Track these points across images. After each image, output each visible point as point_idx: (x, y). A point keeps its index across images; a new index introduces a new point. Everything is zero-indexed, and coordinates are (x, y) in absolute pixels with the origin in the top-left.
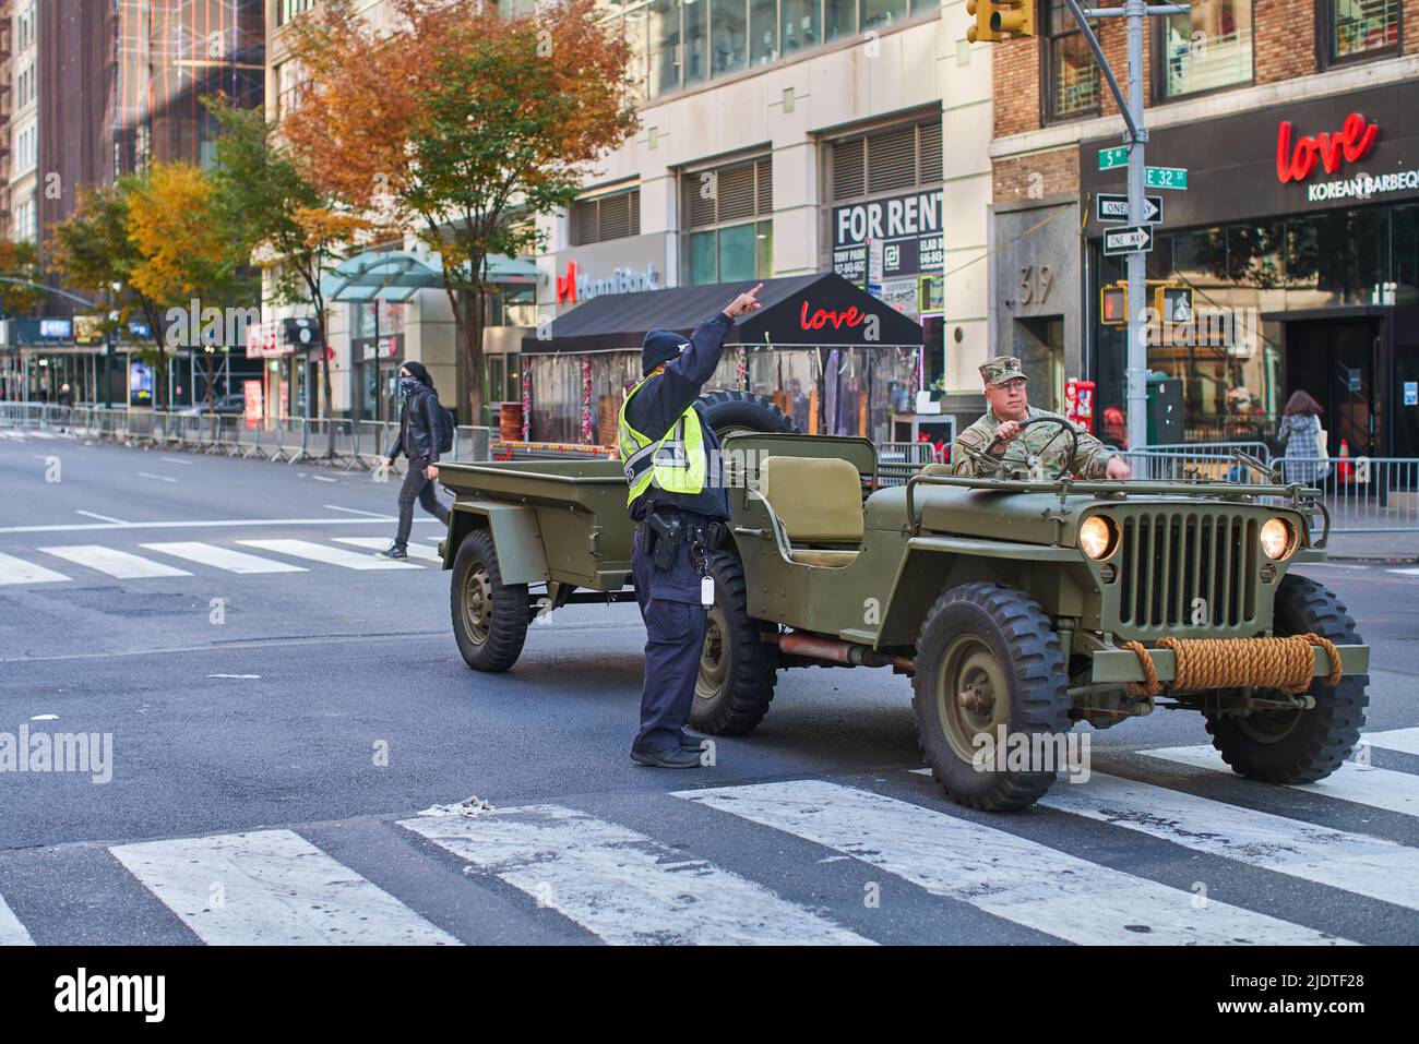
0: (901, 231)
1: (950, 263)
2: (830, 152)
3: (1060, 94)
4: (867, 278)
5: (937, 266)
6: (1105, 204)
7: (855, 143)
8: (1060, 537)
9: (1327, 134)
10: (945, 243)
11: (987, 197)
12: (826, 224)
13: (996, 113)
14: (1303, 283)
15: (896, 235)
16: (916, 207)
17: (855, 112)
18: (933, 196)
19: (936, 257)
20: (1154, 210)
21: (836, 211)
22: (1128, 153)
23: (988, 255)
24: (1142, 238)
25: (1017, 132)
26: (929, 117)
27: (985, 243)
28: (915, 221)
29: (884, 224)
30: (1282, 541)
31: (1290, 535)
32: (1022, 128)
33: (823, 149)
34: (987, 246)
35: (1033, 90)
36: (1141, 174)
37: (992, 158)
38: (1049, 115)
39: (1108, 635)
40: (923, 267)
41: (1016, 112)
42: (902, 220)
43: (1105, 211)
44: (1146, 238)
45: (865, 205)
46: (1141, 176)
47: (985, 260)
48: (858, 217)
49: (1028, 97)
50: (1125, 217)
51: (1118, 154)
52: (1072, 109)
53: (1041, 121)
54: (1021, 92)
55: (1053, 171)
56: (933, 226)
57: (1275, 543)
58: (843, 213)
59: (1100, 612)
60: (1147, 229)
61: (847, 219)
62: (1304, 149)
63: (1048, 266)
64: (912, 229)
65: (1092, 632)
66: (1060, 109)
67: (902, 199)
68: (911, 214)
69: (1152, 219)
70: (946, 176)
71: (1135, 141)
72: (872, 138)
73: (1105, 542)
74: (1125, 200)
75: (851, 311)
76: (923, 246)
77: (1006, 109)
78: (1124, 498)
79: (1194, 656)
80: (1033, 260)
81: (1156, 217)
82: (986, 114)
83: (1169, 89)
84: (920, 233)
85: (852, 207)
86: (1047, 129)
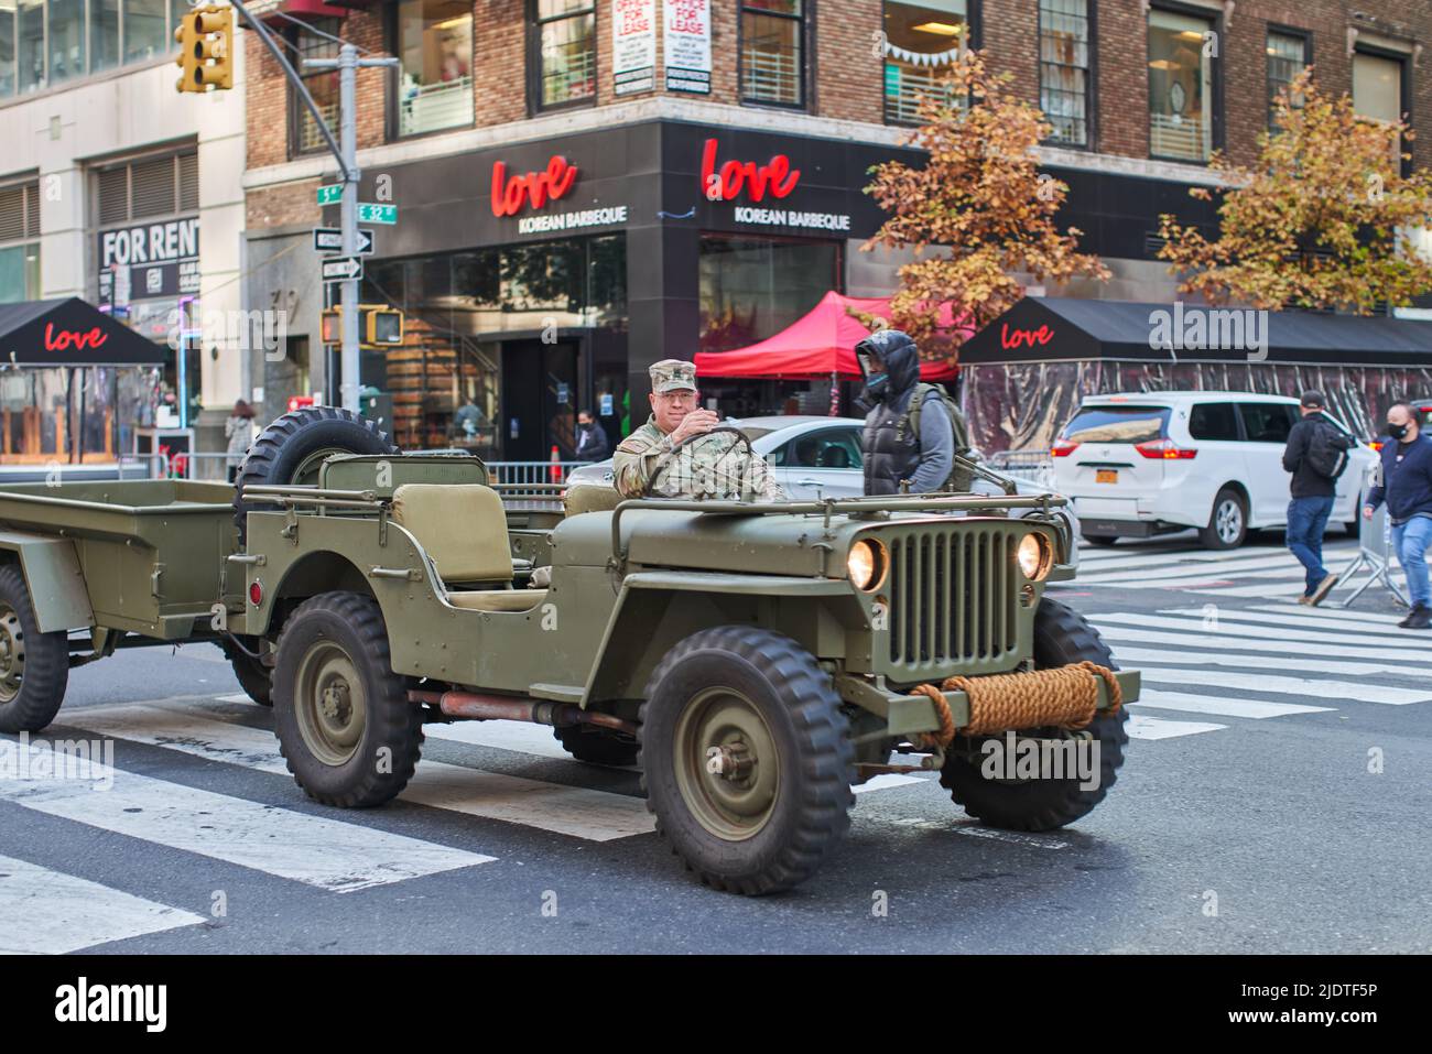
0: (162, 256)
1: (206, 285)
2: (95, 179)
3: (306, 131)
4: (113, 301)
5: (196, 288)
6: (321, 236)
7: (119, 170)
8: (826, 568)
9: (534, 174)
10: (204, 267)
11: (241, 226)
12: (92, 248)
13: (248, 147)
14: (549, 304)
15: (158, 259)
16: (176, 233)
17: (118, 139)
18: (191, 222)
19: (194, 280)
20: (366, 242)
21: (101, 235)
22: (342, 191)
23: (241, 277)
24: (354, 267)
25: (266, 164)
26: (186, 149)
27: (237, 267)
28: (175, 246)
29: (147, 248)
30: (1036, 558)
31: (1043, 551)
32: (271, 161)
33: (89, 176)
34: (240, 270)
35: (281, 126)
36: (353, 210)
37: (245, 188)
38: (296, 150)
39: (881, 678)
40: (183, 290)
41: (266, 146)
42: (164, 245)
43: (321, 243)
44: (357, 267)
45: (129, 230)
46: (353, 212)
47: (237, 284)
48: (123, 243)
49: (276, 132)
50: (339, 248)
51: (334, 191)
52: (317, 145)
53: (288, 154)
54: (270, 128)
55: (299, 202)
56: (192, 251)
57: (1030, 561)
58: (108, 238)
59: (870, 651)
60: (357, 259)
61: (112, 243)
62: (515, 188)
63: (296, 290)
64: (172, 253)
65: (861, 676)
66: (306, 144)
67: (163, 224)
68: (171, 239)
69: (364, 250)
70: (202, 204)
71: (347, 181)
72: (136, 166)
73: (869, 569)
74: (339, 233)
75: (93, 332)
76: (183, 270)
77: (256, 143)
78: (887, 518)
79: (988, 698)
80: (282, 284)
81: (368, 248)
82: (238, 149)
83: (401, 129)
84: (179, 257)
85: (117, 232)
86: (292, 163)
